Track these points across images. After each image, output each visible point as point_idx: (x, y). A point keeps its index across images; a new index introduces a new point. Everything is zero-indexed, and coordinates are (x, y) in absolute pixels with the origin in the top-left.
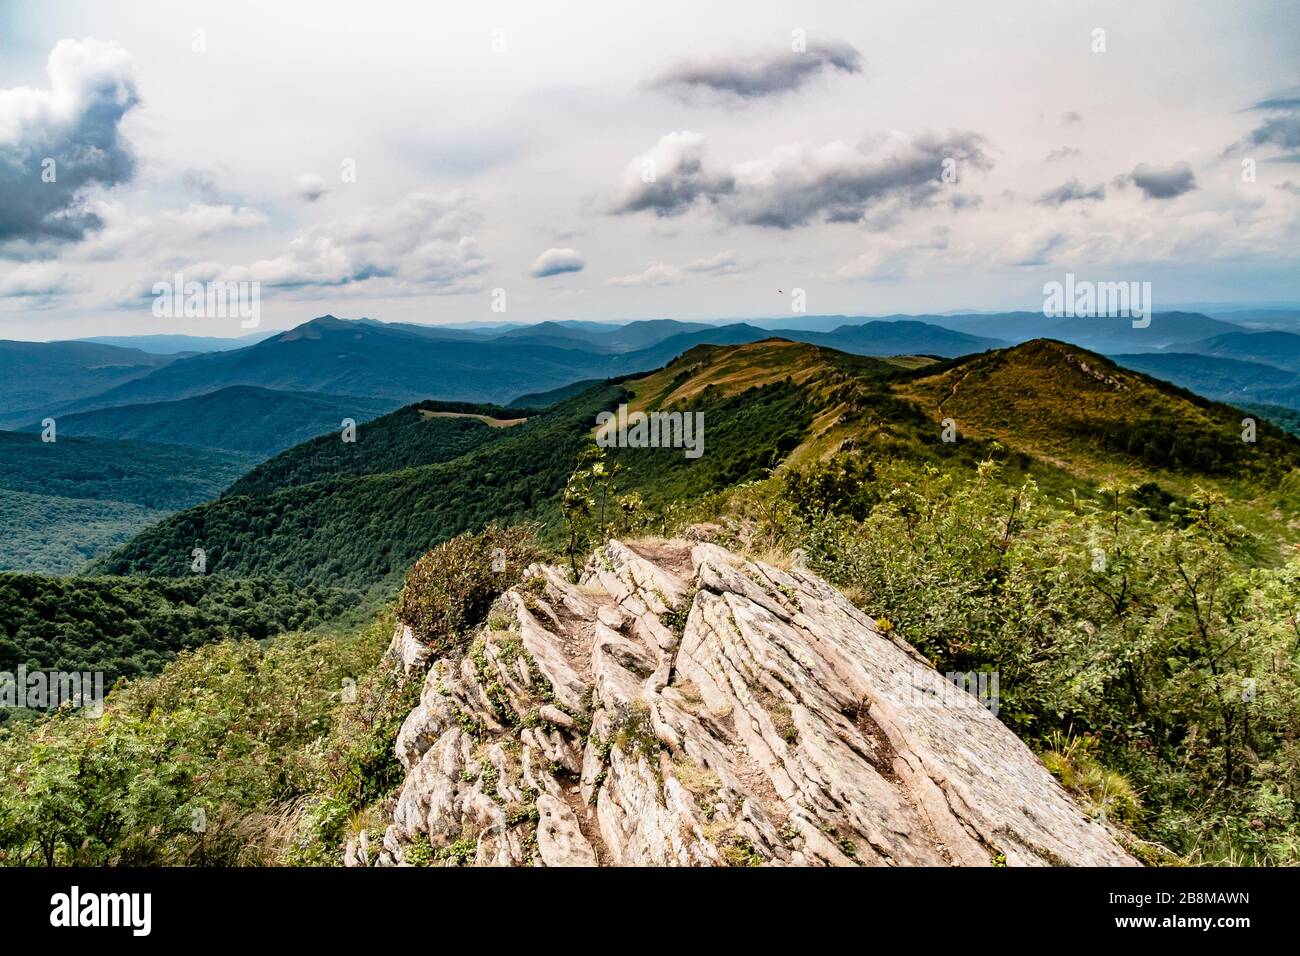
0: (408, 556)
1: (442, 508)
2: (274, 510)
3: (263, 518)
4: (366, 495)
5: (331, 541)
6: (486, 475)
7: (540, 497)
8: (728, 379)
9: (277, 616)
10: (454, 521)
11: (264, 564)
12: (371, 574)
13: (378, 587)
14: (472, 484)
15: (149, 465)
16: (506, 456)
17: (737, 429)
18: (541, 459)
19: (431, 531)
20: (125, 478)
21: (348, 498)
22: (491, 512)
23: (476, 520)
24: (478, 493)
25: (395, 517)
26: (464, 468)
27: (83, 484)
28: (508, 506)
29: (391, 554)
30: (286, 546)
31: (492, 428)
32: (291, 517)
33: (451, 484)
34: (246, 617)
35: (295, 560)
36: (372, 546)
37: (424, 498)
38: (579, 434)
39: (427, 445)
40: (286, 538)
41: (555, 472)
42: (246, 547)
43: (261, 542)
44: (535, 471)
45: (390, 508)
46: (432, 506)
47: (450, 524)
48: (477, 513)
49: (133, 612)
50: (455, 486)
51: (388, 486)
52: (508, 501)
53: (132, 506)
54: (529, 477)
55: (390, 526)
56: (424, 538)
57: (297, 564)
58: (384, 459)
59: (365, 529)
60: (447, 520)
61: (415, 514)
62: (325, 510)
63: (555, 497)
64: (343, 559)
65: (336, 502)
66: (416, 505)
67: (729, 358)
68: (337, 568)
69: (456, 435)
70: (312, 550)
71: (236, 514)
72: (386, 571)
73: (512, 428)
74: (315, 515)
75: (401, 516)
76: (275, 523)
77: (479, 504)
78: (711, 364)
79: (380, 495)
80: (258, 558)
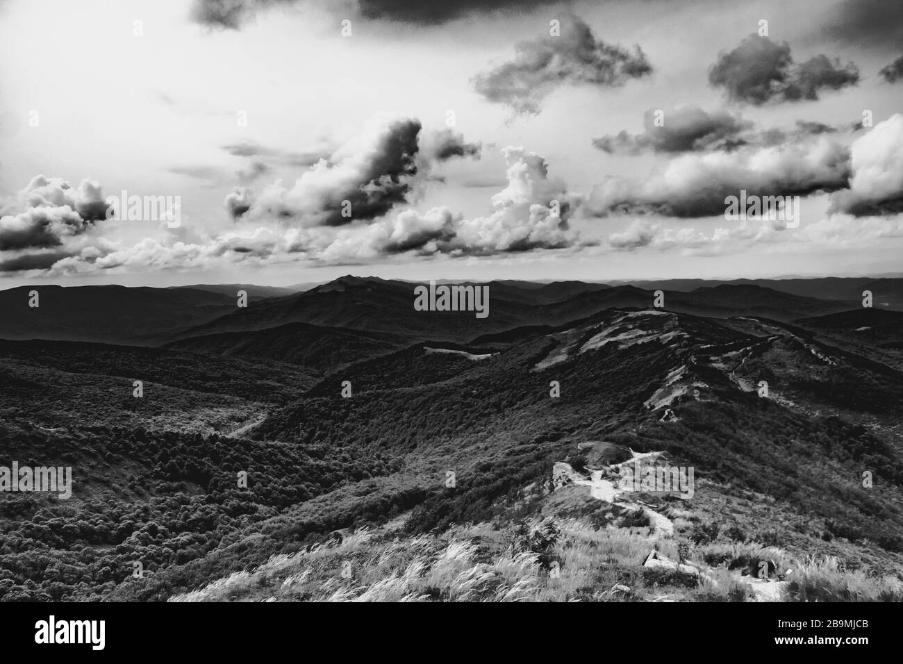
0: (428, 438)
1: (448, 411)
2: (344, 408)
3: (339, 412)
4: (400, 401)
5: (380, 427)
6: (474, 391)
7: (506, 406)
8: (621, 337)
9: (366, 468)
10: (455, 419)
11: (340, 439)
12: (405, 448)
13: (410, 456)
14: (465, 397)
15: (246, 373)
16: (484, 380)
17: (625, 371)
18: (506, 383)
19: (441, 423)
20: (232, 381)
21: (389, 402)
22: (477, 414)
23: (468, 418)
24: (469, 403)
25: (419, 415)
26: (459, 387)
27: (208, 384)
28: (487, 411)
29: (417, 436)
30: (353, 430)
31: (470, 360)
32: (355, 412)
33: (452, 396)
34: (352, 468)
35: (359, 438)
36: (405, 432)
37: (437, 404)
38: (529, 368)
39: (430, 370)
40: (353, 425)
41: (515, 391)
42: (329, 428)
43: (338, 426)
44: (502, 390)
45: (414, 410)
46: (441, 409)
47: (452, 421)
48: (468, 414)
49: (296, 461)
50: (455, 397)
51: (413, 396)
52: (486, 408)
53: (238, 399)
54: (499, 394)
55: (416, 420)
56: (437, 428)
57: (360, 440)
58: (403, 378)
59: (400, 421)
60: (450, 418)
61: (430, 414)
62: (375, 409)
63: (515, 407)
64: (388, 439)
65: (381, 404)
66: (431, 408)
67: (620, 322)
68: (384, 444)
69: (448, 364)
70: (369, 432)
71: (323, 409)
72: (415, 446)
73: (483, 360)
74: (369, 411)
75: (422, 415)
76: (346, 415)
77: (470, 409)
78: (609, 325)
79: (408, 401)
80: (336, 436)
